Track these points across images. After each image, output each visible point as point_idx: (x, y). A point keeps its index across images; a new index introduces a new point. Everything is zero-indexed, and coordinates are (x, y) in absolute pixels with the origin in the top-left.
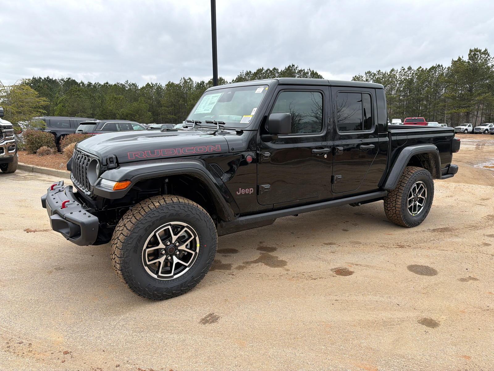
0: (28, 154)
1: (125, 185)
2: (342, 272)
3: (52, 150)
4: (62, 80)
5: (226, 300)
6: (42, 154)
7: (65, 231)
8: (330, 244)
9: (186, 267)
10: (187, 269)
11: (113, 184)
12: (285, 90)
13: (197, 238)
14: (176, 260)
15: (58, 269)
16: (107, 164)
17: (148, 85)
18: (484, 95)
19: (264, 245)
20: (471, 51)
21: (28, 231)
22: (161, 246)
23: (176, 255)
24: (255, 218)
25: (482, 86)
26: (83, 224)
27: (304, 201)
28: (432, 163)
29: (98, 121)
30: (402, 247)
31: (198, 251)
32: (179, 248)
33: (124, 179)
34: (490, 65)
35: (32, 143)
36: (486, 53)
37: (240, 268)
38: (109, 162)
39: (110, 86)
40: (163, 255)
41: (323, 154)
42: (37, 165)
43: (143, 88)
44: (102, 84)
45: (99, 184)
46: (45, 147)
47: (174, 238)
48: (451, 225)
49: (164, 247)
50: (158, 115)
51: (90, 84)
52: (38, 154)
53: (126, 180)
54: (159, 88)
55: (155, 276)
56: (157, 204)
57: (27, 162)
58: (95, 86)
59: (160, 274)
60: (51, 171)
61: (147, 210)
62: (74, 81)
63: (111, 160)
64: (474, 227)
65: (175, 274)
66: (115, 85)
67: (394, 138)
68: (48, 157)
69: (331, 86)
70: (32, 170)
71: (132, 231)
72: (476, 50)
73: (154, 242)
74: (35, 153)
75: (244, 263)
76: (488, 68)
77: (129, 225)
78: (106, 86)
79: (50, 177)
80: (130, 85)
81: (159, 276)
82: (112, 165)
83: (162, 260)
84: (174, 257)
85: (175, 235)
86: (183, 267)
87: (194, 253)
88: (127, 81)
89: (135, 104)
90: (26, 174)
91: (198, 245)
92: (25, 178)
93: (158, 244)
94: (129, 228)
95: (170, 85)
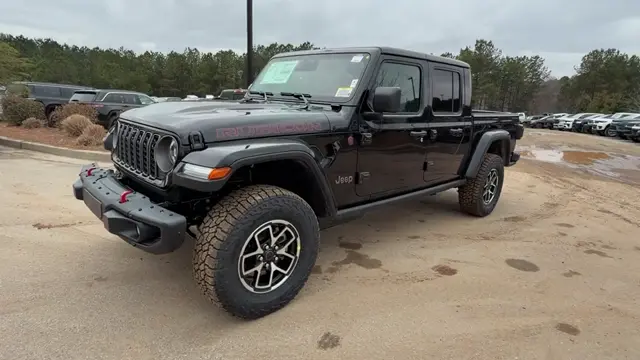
0: (8, 126)
1: (224, 173)
2: (446, 271)
3: (42, 122)
4: (40, 40)
5: (336, 314)
6: (29, 127)
7: (128, 234)
8: (415, 237)
9: (284, 275)
10: (286, 277)
11: (207, 172)
12: (388, 61)
13: (298, 240)
14: (274, 267)
15: (100, 279)
16: (190, 143)
17: (147, 53)
18: (488, 85)
19: (344, 240)
20: (477, 42)
21: (39, 226)
22: (260, 251)
23: (274, 261)
24: (354, 212)
25: (487, 76)
26: (165, 226)
27: (398, 191)
28: (503, 150)
29: (97, 91)
30: (486, 238)
31: (298, 255)
32: (278, 253)
33: (223, 164)
34: (493, 56)
35: (16, 113)
36: (490, 44)
37: (332, 271)
38: (193, 140)
39: (102, 52)
40: (260, 261)
41: (420, 137)
42: (26, 140)
43: (141, 56)
44: (91, 48)
45: (182, 170)
46: (33, 119)
47: (274, 240)
48: (518, 213)
49: (262, 252)
50: (159, 87)
51: (75, 48)
52: (23, 126)
53: (225, 166)
54: (160, 58)
55: (251, 289)
56: (258, 198)
57: (10, 137)
58: (82, 51)
59: (257, 286)
60: (47, 148)
61: (247, 205)
62: (56, 43)
63: (196, 138)
64: (539, 216)
65: (273, 285)
66: (107, 51)
67: (476, 122)
68: (38, 131)
69: (428, 60)
70: (20, 146)
71: (230, 234)
72: (482, 41)
73: (252, 247)
74: (19, 125)
75: (333, 264)
76: (492, 59)
77: (226, 227)
78: (96, 52)
79: (47, 155)
80: (125, 53)
81: (255, 289)
82: (197, 145)
83: (259, 268)
84: (272, 264)
85: (275, 236)
86: (281, 276)
87: (293, 258)
88: (122, 48)
89: (132, 74)
90: (12, 151)
91: (299, 248)
92: (12, 157)
93: (256, 248)
94: (226, 230)
95: (173, 55)
